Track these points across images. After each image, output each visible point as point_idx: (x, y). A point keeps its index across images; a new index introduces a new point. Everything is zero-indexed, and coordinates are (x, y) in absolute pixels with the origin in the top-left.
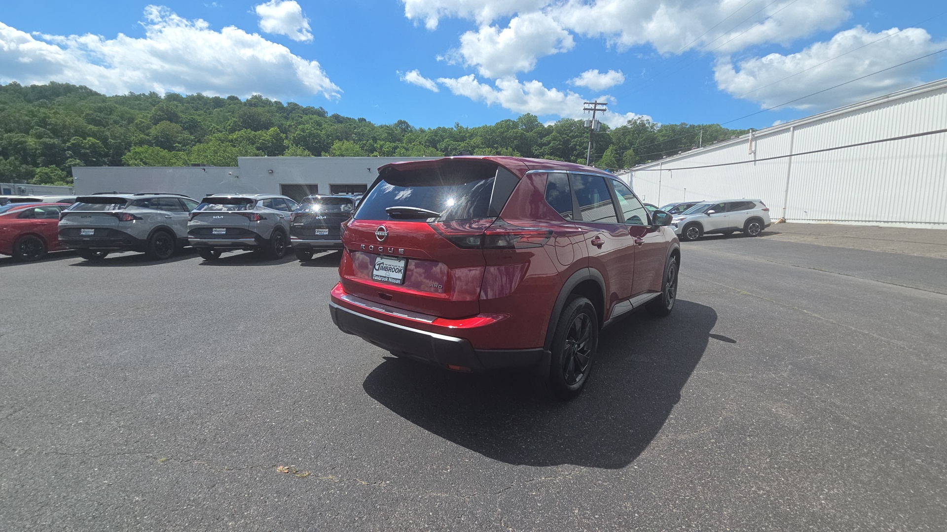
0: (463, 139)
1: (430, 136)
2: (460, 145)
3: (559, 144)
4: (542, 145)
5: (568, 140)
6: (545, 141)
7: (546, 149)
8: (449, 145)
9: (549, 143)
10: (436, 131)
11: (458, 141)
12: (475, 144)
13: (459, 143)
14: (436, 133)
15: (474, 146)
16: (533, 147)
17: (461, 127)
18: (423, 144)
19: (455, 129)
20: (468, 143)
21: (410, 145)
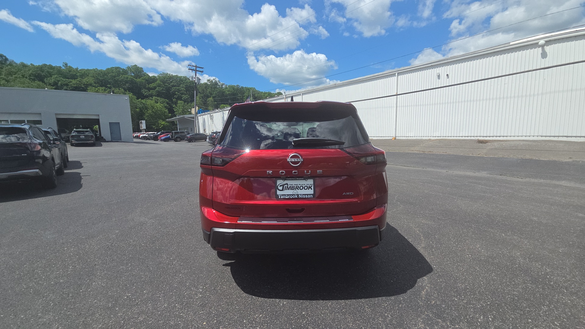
0: (74, 77)
1: (35, 71)
2: (71, 82)
3: (163, 90)
4: (149, 89)
5: (170, 87)
6: (151, 87)
7: (154, 92)
8: (59, 81)
9: (155, 88)
10: (41, 67)
11: (68, 78)
12: (87, 82)
13: (70, 80)
14: (41, 68)
15: (87, 84)
16: (142, 89)
17: (70, 67)
18: (26, 78)
19: (64, 68)
20: (79, 81)
21: (10, 77)
